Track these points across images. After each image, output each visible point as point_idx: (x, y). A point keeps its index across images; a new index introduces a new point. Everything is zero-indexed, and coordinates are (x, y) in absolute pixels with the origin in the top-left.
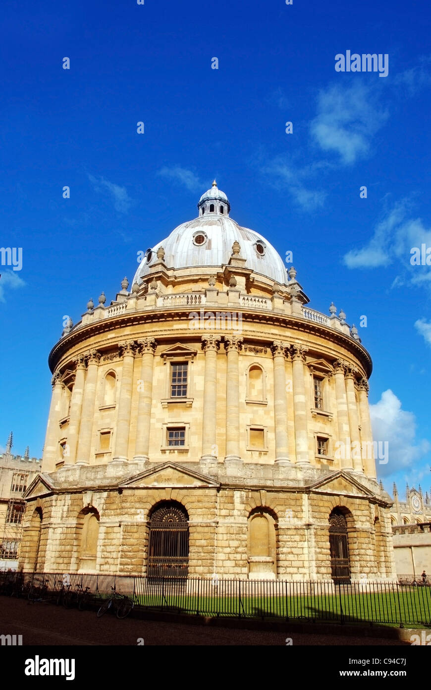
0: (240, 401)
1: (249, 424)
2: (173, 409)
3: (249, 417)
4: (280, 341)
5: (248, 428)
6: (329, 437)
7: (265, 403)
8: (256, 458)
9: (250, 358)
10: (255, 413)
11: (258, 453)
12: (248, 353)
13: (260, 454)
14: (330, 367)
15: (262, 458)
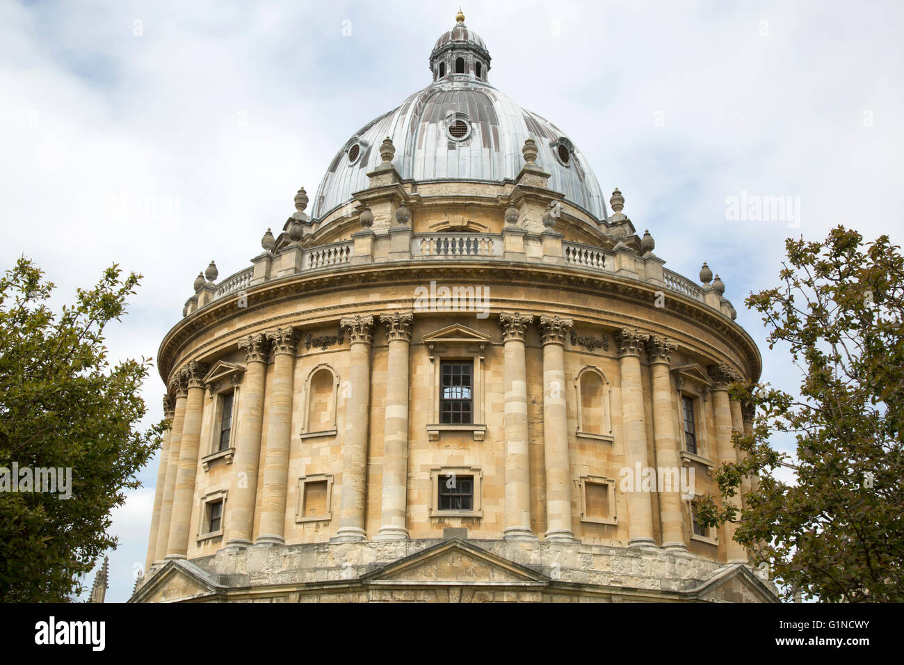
0: (293, 437)
1: (303, 475)
2: (214, 471)
3: (306, 462)
4: (353, 316)
5: (302, 484)
6: (471, 473)
7: (334, 433)
8: (309, 535)
9: (315, 358)
10: (314, 454)
11: (314, 525)
12: (313, 351)
13: (318, 527)
14: (482, 336)
15: (320, 533)
